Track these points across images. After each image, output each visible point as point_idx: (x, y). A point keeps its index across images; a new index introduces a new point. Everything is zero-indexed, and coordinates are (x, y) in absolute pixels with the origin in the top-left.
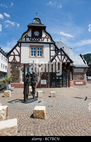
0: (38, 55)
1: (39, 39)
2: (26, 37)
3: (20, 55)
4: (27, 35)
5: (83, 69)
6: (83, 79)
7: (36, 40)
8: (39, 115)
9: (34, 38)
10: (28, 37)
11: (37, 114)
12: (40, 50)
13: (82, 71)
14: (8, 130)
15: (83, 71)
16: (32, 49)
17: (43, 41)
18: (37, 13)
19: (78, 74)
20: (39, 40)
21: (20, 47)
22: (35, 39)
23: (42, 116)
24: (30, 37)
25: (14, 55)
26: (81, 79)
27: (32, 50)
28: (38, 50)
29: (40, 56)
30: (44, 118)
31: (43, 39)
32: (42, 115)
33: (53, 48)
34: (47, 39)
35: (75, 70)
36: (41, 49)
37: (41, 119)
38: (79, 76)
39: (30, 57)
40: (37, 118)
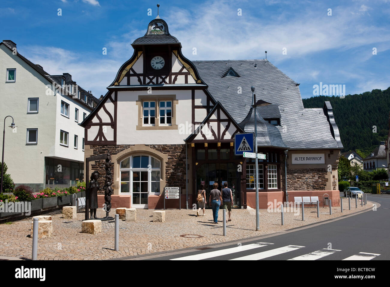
0: (162, 121)
1: (164, 77)
2: (128, 75)
3: (113, 124)
4: (131, 69)
5: (322, 156)
6: (323, 188)
7: (154, 80)
8: (88, 228)
9: (151, 77)
10: (135, 74)
11: (85, 227)
12: (166, 109)
13: (320, 159)
14: (41, 225)
15: (322, 161)
16: (146, 105)
17: (174, 83)
18: (158, 6)
19: (304, 170)
20: (164, 81)
21: (115, 102)
22: (153, 78)
23: (91, 230)
24: (141, 75)
25: (101, 124)
26: (314, 188)
27: (146, 109)
28: (162, 109)
29: (166, 125)
30: (93, 232)
31: (173, 77)
32: (91, 228)
33: (200, 100)
34: (184, 76)
35: (296, 159)
36: (169, 105)
37: (90, 233)
38: (307, 176)
39: (139, 128)
40: (86, 233)
